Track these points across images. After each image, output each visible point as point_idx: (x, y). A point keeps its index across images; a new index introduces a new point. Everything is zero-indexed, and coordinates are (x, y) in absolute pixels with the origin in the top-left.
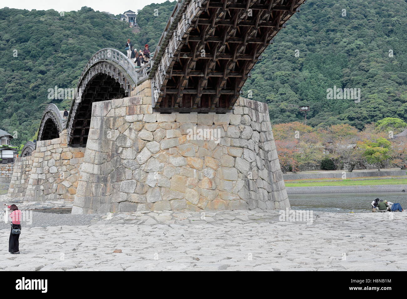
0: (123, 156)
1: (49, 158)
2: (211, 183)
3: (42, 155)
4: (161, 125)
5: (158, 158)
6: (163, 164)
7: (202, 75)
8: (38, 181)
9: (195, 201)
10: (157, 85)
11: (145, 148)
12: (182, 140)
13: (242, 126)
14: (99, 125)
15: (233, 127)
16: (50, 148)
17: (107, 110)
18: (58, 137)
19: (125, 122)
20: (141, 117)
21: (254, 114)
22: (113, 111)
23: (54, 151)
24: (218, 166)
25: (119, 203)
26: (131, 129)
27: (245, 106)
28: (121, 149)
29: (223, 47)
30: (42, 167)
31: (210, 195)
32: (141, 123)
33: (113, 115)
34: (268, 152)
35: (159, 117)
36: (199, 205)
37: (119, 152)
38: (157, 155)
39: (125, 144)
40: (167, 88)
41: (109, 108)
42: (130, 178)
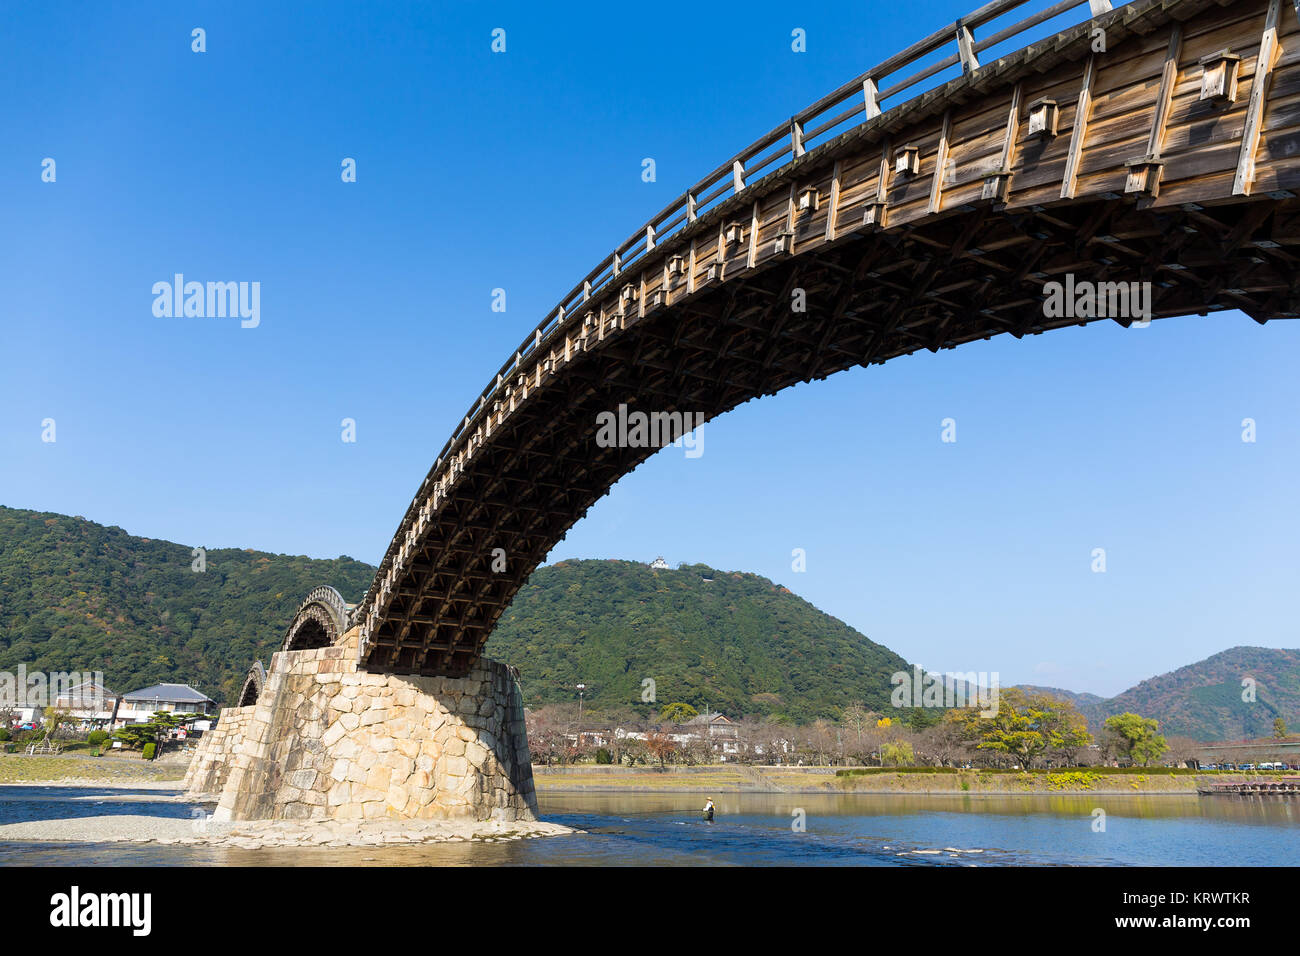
0: (304, 733)
1: (234, 732)
2: (427, 777)
3: (226, 728)
4: (366, 690)
5: (354, 738)
6: (359, 748)
7: (430, 622)
8: (215, 763)
9: (399, 805)
10: (367, 633)
11: (338, 722)
12: (393, 714)
13: (481, 698)
14: (278, 685)
15: (469, 699)
16: (239, 718)
17: (292, 664)
18: (255, 704)
19: (314, 683)
20: (337, 677)
21: (500, 682)
22: (300, 666)
23: (242, 723)
24: (441, 753)
25: (287, 804)
26: (321, 693)
27: (488, 670)
28: (303, 721)
29: (460, 583)
30: (223, 744)
31: (425, 797)
32: (337, 686)
33: (299, 672)
34: (514, 736)
35: (364, 677)
36: (406, 812)
37: (299, 726)
38: (354, 733)
39: (310, 715)
40: (379, 638)
41: (296, 662)
42: (308, 767)
